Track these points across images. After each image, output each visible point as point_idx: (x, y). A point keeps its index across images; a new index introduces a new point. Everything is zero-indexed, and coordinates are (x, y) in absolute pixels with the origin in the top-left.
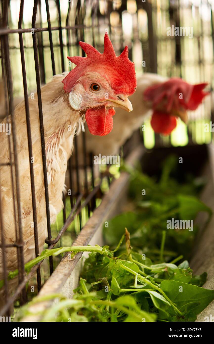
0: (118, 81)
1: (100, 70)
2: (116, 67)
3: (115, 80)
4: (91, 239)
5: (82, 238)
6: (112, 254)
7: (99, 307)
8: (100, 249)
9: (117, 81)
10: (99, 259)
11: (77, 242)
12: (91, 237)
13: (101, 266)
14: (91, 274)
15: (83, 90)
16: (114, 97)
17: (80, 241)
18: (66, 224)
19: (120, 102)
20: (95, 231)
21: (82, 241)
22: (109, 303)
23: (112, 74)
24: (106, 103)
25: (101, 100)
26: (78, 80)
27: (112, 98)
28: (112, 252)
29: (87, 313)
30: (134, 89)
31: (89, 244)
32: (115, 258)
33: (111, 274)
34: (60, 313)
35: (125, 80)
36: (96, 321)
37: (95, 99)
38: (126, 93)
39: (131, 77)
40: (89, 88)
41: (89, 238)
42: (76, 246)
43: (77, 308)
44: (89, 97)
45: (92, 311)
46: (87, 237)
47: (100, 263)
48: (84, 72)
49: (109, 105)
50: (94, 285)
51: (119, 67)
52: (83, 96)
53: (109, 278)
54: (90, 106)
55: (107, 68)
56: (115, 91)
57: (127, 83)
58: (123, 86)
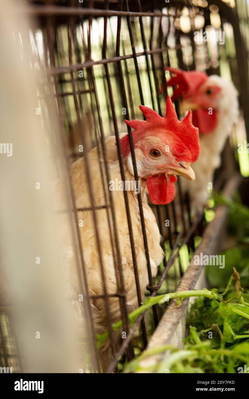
0: (180, 147)
1: (160, 135)
2: (178, 133)
3: (177, 146)
4: (196, 282)
5: (187, 281)
6: (221, 298)
7: (212, 357)
8: (208, 293)
9: (178, 147)
10: (208, 304)
11: (181, 286)
12: (196, 280)
13: (210, 311)
14: (199, 321)
15: (142, 155)
16: (175, 164)
17: (185, 285)
18: (167, 267)
19: (181, 170)
20: (200, 273)
21: (186, 285)
22: (223, 352)
23: (174, 139)
24: (166, 170)
25: (161, 167)
26: (136, 144)
27: (174, 166)
28: (221, 296)
29: (201, 364)
30: (197, 156)
31: (195, 288)
32: (225, 302)
33: (222, 320)
34: (174, 366)
35: (188, 146)
36: (211, 372)
37: (155, 166)
38: (188, 160)
39: (195, 144)
40: (149, 154)
41: (194, 281)
42: (181, 291)
43: (191, 359)
44: (149, 163)
45: (207, 362)
46: (192, 281)
47: (209, 308)
48: (144, 136)
49: (170, 173)
50: (204, 333)
51: (182, 133)
52: (142, 162)
53: (221, 324)
54: (150, 173)
55: (169, 133)
56: (176, 158)
57: (190, 149)
58: (185, 153)
